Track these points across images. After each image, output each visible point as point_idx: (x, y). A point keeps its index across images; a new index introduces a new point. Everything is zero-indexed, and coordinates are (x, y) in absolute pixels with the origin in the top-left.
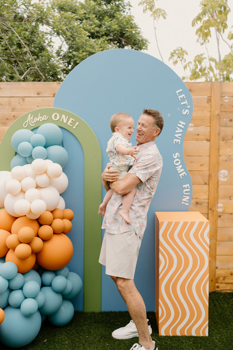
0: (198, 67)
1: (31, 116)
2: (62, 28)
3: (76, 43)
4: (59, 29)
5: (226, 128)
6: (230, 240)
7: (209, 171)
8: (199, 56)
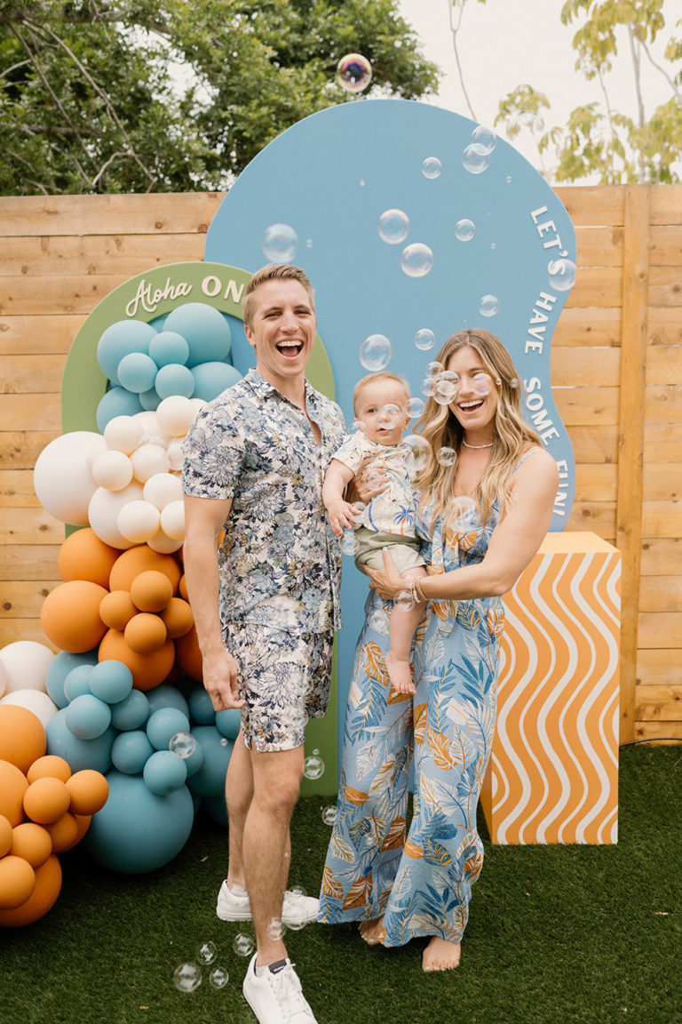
0: (580, 142)
1: (146, 286)
2: (199, 39)
3: (239, 80)
4: (192, 42)
5: (663, 309)
6: (673, 608)
7: (616, 427)
8: (583, 110)
